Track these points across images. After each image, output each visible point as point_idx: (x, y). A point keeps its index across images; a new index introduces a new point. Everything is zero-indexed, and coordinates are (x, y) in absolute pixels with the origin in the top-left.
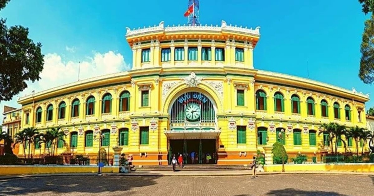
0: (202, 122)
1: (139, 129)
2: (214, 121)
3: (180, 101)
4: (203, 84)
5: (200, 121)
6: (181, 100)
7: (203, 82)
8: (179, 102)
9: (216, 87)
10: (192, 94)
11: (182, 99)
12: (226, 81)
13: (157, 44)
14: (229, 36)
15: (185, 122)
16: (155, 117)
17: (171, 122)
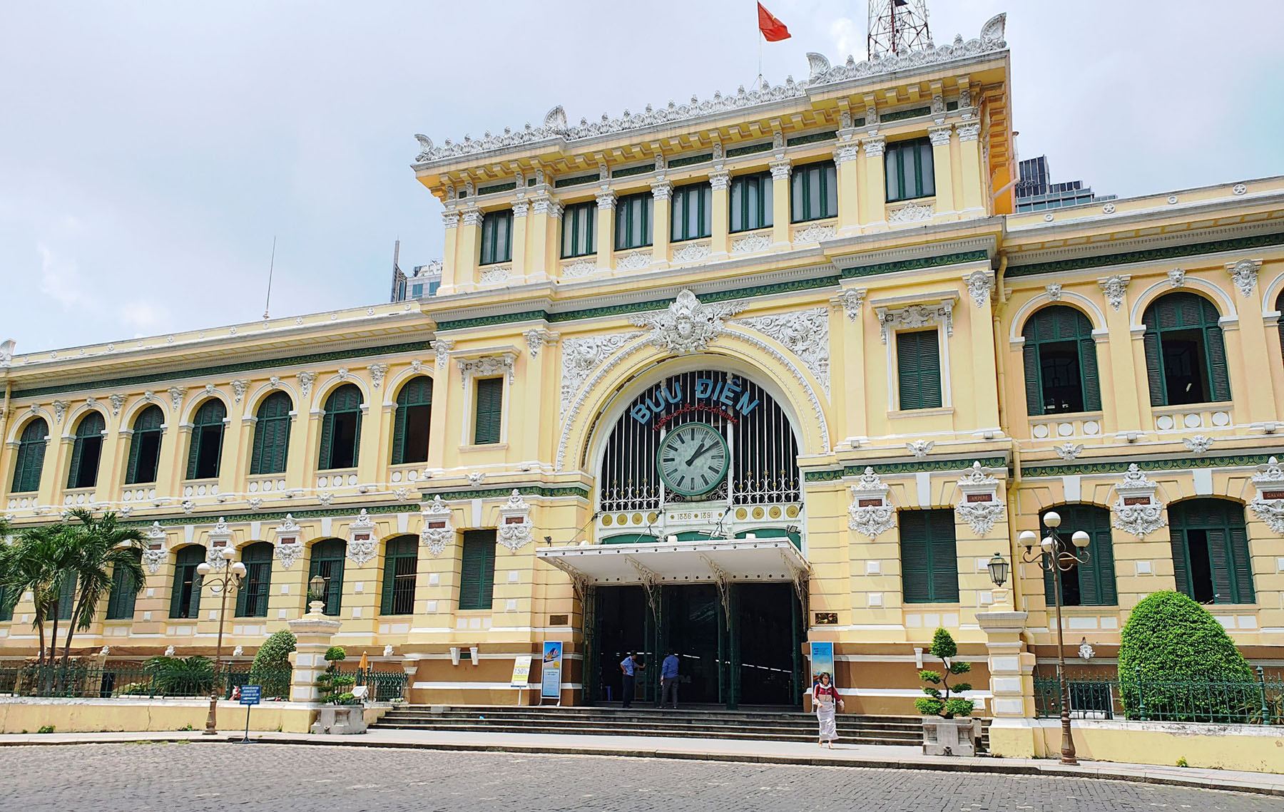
0: (737, 500)
1: (454, 539)
2: (796, 497)
3: (638, 417)
4: (729, 335)
5: (730, 499)
6: (644, 411)
7: (733, 327)
8: (635, 421)
9: (794, 341)
10: (687, 380)
11: (648, 408)
12: (838, 306)
13: (541, 191)
14: (843, 104)
15: (661, 504)
16: (523, 490)
17: (603, 508)
